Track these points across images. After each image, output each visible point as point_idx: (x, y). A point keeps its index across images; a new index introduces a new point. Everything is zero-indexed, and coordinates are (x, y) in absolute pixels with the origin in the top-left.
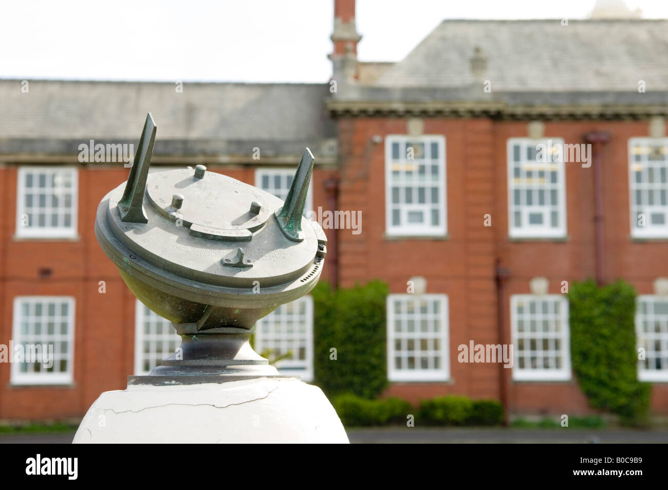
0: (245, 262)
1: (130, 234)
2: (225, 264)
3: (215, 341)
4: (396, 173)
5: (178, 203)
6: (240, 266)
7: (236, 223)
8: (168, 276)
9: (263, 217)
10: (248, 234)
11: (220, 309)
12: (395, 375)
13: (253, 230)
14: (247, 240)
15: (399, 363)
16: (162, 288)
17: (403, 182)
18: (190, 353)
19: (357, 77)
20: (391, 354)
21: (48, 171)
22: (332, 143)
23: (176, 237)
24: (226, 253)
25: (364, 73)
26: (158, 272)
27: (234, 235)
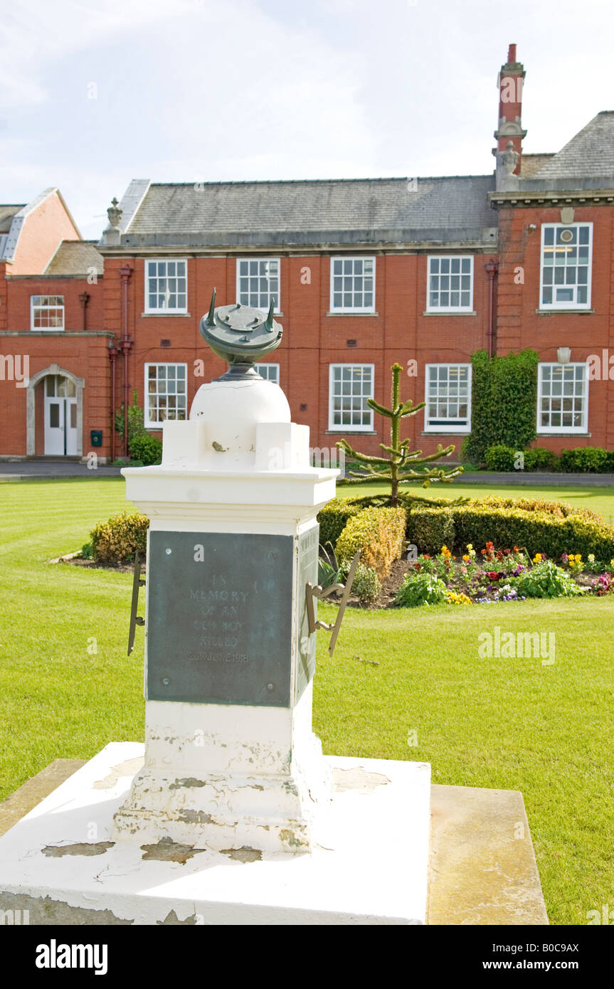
0: (247, 339)
1: (209, 330)
2: (241, 340)
3: (240, 367)
4: (549, 255)
5: (227, 318)
6: (245, 341)
7: (248, 325)
8: (223, 346)
9: (259, 323)
10: (251, 329)
11: (239, 356)
12: (540, 429)
13: (253, 328)
14: (252, 331)
15: (545, 419)
16: (221, 350)
17: (554, 263)
18: (233, 371)
19: (517, 172)
20: (539, 412)
21: (259, 260)
22: (493, 231)
23: (225, 331)
24: (242, 336)
25: (525, 165)
26: (217, 343)
27: (246, 330)
